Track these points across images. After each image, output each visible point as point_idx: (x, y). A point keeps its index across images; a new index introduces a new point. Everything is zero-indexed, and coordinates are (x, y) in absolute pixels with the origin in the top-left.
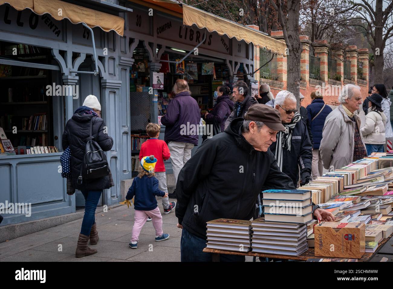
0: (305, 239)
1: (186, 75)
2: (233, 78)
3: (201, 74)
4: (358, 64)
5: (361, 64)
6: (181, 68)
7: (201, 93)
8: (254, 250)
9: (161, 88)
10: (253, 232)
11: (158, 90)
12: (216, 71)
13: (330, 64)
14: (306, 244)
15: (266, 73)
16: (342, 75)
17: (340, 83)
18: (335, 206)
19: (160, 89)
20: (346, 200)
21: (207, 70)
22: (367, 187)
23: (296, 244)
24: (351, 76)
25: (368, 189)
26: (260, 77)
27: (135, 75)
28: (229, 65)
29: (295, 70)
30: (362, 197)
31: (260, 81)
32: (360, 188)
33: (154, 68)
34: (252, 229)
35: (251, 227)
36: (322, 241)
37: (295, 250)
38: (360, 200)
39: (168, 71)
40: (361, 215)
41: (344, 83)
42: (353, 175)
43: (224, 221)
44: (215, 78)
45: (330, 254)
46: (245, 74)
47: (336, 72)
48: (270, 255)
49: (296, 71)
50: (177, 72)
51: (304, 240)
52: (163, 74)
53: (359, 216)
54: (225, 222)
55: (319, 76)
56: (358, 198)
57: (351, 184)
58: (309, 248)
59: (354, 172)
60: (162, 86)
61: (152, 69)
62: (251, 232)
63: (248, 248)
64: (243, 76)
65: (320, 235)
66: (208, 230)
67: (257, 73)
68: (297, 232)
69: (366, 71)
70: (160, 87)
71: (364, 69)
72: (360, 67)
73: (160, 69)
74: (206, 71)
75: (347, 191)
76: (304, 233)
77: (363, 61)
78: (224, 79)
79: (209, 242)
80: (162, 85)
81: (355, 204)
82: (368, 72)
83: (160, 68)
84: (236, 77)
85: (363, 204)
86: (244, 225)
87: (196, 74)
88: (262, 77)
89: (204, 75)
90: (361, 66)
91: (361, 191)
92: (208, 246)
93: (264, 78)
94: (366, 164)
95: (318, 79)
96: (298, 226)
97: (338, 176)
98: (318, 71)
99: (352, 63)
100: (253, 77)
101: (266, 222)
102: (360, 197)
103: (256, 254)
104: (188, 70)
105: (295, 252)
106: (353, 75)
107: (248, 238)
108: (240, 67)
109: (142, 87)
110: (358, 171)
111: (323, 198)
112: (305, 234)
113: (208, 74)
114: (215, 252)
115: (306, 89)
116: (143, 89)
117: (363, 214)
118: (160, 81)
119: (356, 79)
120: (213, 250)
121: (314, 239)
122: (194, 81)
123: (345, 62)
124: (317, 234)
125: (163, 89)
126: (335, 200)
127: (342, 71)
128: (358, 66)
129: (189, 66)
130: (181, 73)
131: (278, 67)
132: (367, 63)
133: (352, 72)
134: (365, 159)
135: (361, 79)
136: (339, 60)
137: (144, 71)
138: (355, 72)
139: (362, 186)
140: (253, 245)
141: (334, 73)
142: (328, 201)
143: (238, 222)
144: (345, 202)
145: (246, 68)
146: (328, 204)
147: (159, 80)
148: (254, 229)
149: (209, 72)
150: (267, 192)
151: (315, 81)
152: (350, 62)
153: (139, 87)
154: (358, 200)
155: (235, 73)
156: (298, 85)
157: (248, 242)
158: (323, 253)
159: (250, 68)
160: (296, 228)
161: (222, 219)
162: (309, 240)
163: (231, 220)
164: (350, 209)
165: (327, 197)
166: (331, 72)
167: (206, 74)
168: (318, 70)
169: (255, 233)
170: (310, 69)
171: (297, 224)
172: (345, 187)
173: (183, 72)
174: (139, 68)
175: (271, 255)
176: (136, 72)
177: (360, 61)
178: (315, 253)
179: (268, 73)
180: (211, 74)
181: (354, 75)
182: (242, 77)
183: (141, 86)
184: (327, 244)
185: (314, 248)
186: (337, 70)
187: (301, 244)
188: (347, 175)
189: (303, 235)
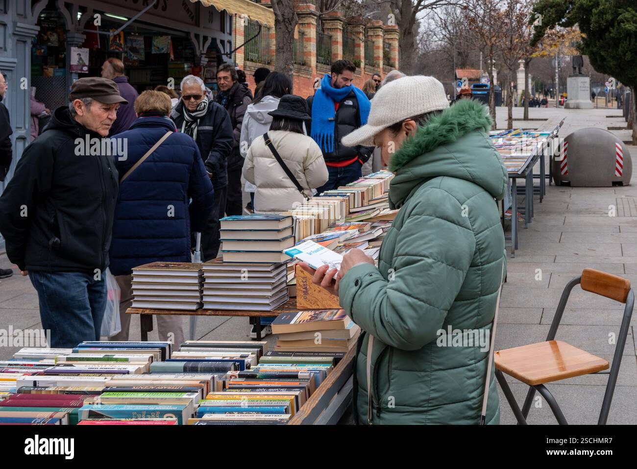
0: (284, 285)
1: (126, 52)
2: (201, 60)
3: (151, 52)
4: (384, 45)
5: (387, 46)
6: (118, 42)
7: (151, 80)
8: (205, 307)
9: (84, 71)
10: (205, 279)
11: (79, 73)
12: (175, 48)
13: (345, 44)
14: (285, 292)
15: (253, 54)
16: (363, 60)
17: (359, 70)
18: (333, 237)
19: (82, 72)
20: (350, 228)
21: (161, 46)
22: (381, 209)
23: (270, 294)
24: (375, 62)
25: (382, 212)
26: (245, 60)
27: (43, 51)
28: (194, 40)
29: (287, 49)
30: (373, 223)
31: (244, 65)
32: (370, 211)
33: (74, 41)
34: (203, 275)
35: (201, 272)
36: (308, 287)
37: (267, 302)
38: (370, 227)
39: (96, 46)
40: (369, 248)
41: (365, 71)
42: (363, 193)
43: (161, 265)
44: (173, 59)
45: (318, 305)
46: (218, 54)
47: (354, 55)
48: (230, 312)
49: (289, 49)
50: (112, 48)
51: (282, 288)
52: (87, 50)
53: (366, 249)
54: (163, 267)
55: (331, 61)
56: (366, 224)
57: (360, 206)
58: (290, 298)
59: (364, 189)
60: (85, 68)
61: (69, 43)
62: (202, 279)
63: (198, 303)
64: (215, 56)
65: (304, 278)
66: (135, 280)
67: (237, 54)
68: (271, 275)
69: (395, 56)
70: (82, 70)
71: (392, 52)
72: (387, 49)
73: (83, 43)
74: (158, 48)
75: (354, 216)
76: (283, 277)
77: (390, 42)
78: (187, 60)
79: (135, 299)
80: (86, 66)
81: (361, 233)
82: (397, 57)
83: (83, 41)
84: (205, 57)
85: (371, 233)
86: (191, 269)
87: (142, 52)
88: (248, 60)
89: (154, 54)
90: (389, 48)
91: (372, 215)
92: (134, 305)
93: (250, 61)
94: (382, 178)
95: (328, 65)
96: (272, 268)
97: (341, 196)
98: (329, 53)
99: (376, 44)
100: (230, 58)
101: (224, 264)
102: (370, 223)
103: (209, 311)
104: (129, 45)
105: (268, 305)
106: (377, 59)
107: (197, 288)
108: (211, 43)
109: (52, 69)
110: (371, 187)
111: (318, 227)
112: (284, 279)
113: (162, 52)
114: (146, 312)
115: (311, 77)
116: (54, 72)
117: (371, 247)
118: (82, 61)
119: (381, 65)
120: (142, 310)
121: (295, 285)
122: (140, 61)
123: (366, 42)
124: (300, 278)
125: (87, 72)
126: (334, 228)
127: (362, 53)
128: (384, 48)
129: (131, 40)
130: (117, 49)
131: (271, 47)
132: (396, 44)
133: (375, 55)
134: (382, 172)
135: (388, 65)
136: (358, 40)
137: (57, 45)
138: (380, 56)
139: (375, 208)
140: (205, 299)
141: (351, 57)
142: (325, 230)
143: (182, 266)
144: (347, 231)
145: (220, 46)
146: (324, 234)
147: (80, 59)
148: (206, 274)
149: (163, 49)
150: (226, 220)
151: (325, 66)
152: (373, 42)
153: (47, 69)
154: (367, 228)
155: (203, 52)
156: (291, 70)
157: (198, 294)
158: (308, 304)
159: (227, 46)
160: (269, 269)
161: (159, 263)
162: (290, 287)
163: (172, 263)
164: (354, 240)
165: (324, 225)
166: (348, 54)
167: (158, 52)
168: (329, 51)
169: (207, 281)
170: (317, 51)
171: (271, 264)
172: (351, 211)
173: (122, 48)
174: (49, 40)
175: (232, 312)
176: (44, 47)
177: (387, 41)
178: (298, 304)
179: (257, 55)
180: (166, 52)
181: (379, 60)
182: (214, 58)
183: (51, 67)
184: (315, 291)
185: (295, 297)
186: (355, 53)
187: (277, 293)
188: (354, 193)
189: (280, 279)
